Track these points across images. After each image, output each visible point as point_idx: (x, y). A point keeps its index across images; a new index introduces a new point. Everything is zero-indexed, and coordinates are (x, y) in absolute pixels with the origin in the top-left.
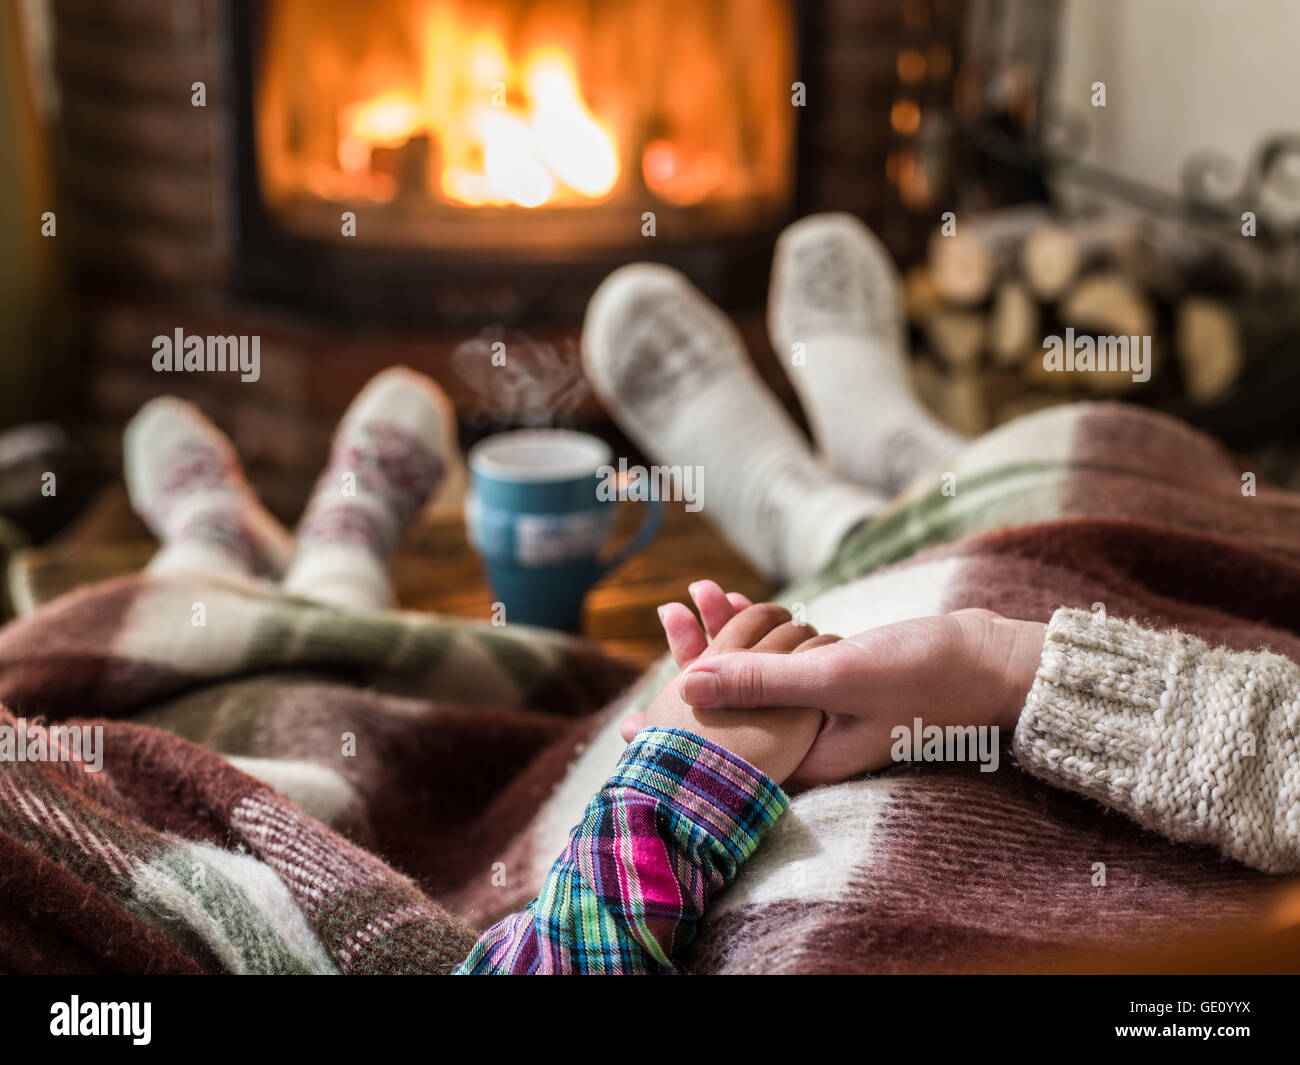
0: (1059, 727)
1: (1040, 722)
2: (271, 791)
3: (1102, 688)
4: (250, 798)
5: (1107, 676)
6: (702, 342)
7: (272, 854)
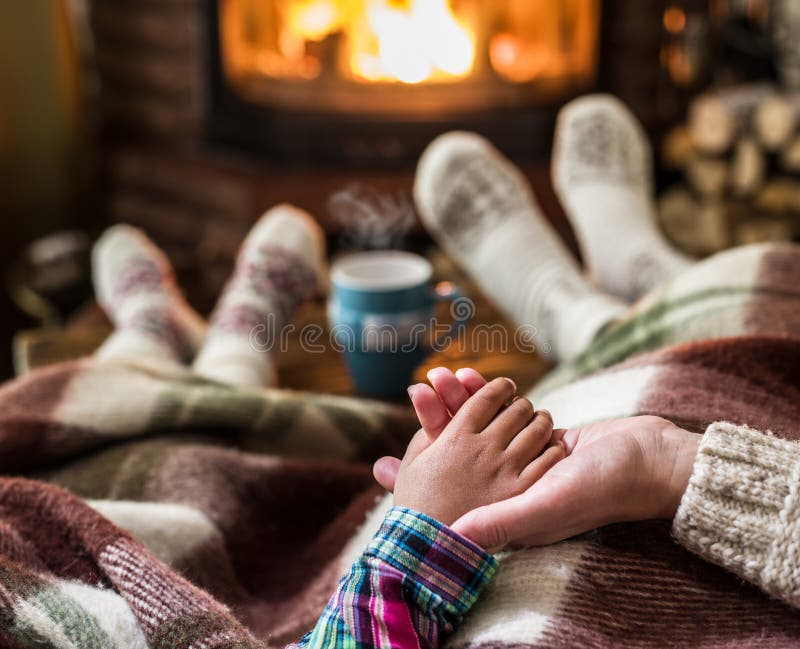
0: (706, 523)
1: (692, 519)
2: (130, 539)
3: (739, 493)
4: (112, 545)
5: (743, 484)
6: (501, 189)
7: (125, 589)
